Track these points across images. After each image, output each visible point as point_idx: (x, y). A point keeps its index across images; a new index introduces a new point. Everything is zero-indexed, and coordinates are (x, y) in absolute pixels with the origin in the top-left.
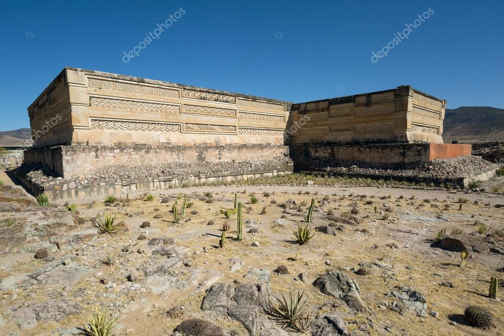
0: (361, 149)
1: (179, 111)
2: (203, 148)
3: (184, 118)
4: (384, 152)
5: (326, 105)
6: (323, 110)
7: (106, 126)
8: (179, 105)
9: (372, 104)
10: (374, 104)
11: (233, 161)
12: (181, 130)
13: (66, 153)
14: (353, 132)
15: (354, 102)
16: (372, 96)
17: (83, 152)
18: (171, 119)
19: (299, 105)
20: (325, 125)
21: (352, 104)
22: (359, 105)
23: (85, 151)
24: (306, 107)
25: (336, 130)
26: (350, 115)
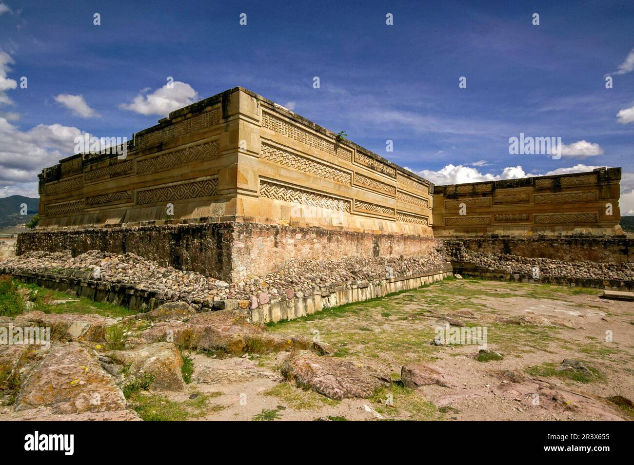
0: (554, 244)
1: (349, 181)
2: (378, 238)
3: (355, 193)
4: (593, 248)
5: (489, 188)
6: (484, 195)
7: (275, 194)
8: (350, 172)
9: (561, 189)
10: (566, 188)
11: (402, 257)
12: (350, 209)
13: (239, 236)
14: (533, 223)
15: (534, 185)
16: (562, 179)
17: (260, 236)
18: (343, 192)
19: (445, 187)
20: (488, 213)
21: (531, 188)
22: (541, 190)
23: (263, 234)
24: (456, 190)
25: (505, 220)
26: (528, 201)
